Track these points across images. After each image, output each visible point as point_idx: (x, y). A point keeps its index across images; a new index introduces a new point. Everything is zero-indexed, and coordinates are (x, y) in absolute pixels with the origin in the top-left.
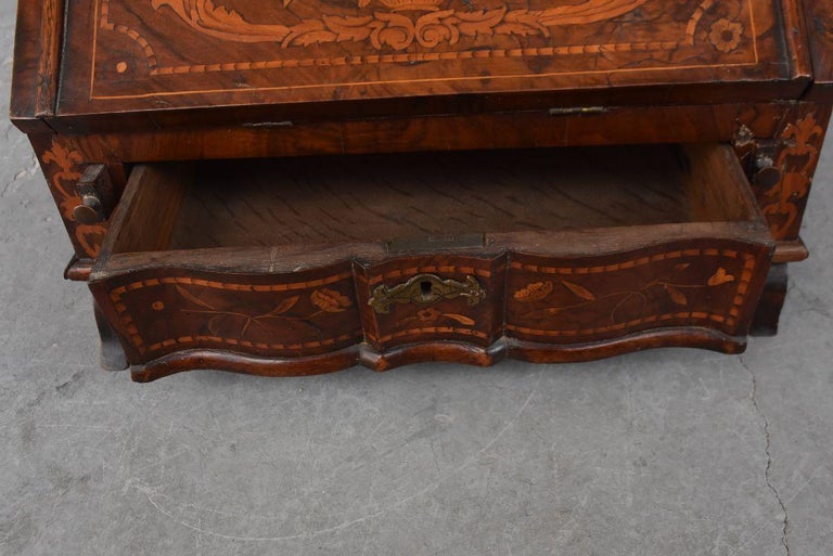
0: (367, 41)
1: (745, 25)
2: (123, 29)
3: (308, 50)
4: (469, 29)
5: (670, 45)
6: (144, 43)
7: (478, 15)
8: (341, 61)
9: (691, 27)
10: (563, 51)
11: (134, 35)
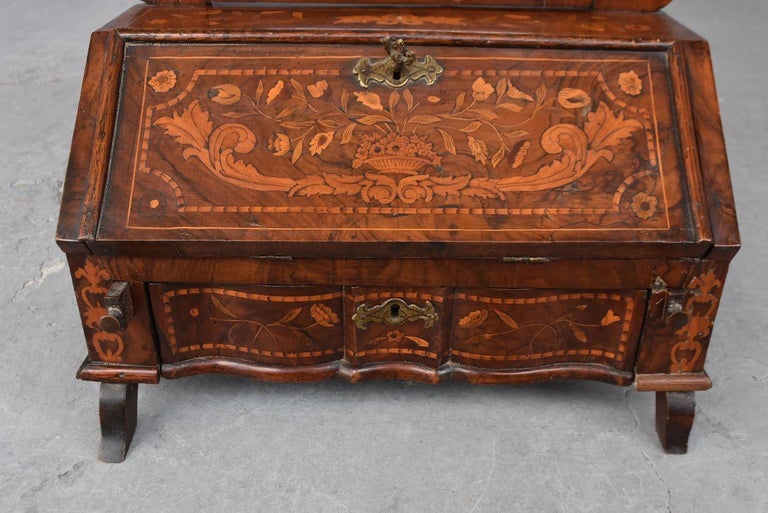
0: (358, 196)
1: (659, 198)
2: (158, 173)
3: (309, 200)
4: (441, 191)
5: (601, 211)
6: (174, 185)
7: (448, 180)
8: (336, 210)
9: (617, 198)
10: (516, 212)
11: (167, 178)
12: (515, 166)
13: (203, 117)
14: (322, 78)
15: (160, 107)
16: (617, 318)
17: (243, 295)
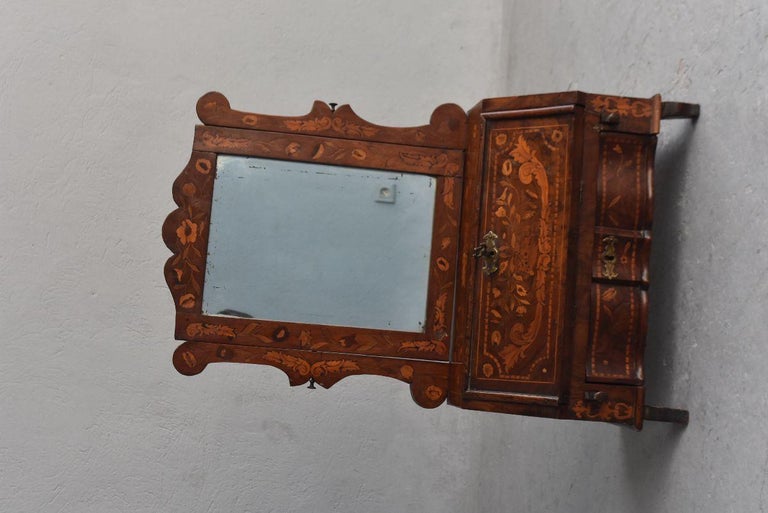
0: (546, 272)
1: (554, 128)
2: (531, 370)
3: (547, 296)
4: (546, 233)
5: (559, 157)
6: (537, 361)
7: (541, 229)
8: (552, 282)
9: (554, 149)
10: (557, 197)
11: (533, 365)
12: (536, 196)
13: (507, 349)
14: (491, 292)
15: (500, 371)
16: (617, 146)
17: (596, 334)
